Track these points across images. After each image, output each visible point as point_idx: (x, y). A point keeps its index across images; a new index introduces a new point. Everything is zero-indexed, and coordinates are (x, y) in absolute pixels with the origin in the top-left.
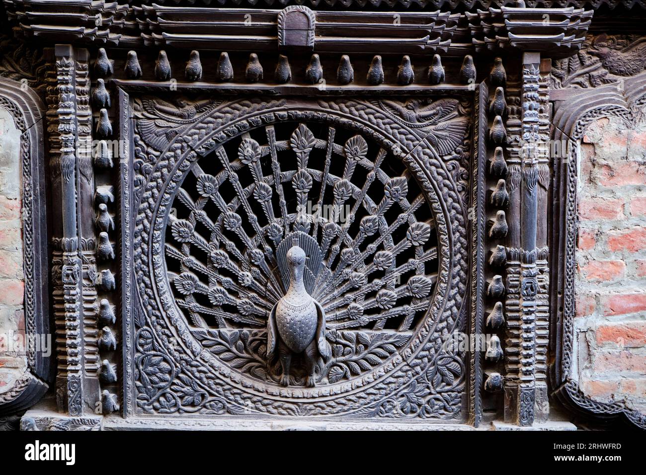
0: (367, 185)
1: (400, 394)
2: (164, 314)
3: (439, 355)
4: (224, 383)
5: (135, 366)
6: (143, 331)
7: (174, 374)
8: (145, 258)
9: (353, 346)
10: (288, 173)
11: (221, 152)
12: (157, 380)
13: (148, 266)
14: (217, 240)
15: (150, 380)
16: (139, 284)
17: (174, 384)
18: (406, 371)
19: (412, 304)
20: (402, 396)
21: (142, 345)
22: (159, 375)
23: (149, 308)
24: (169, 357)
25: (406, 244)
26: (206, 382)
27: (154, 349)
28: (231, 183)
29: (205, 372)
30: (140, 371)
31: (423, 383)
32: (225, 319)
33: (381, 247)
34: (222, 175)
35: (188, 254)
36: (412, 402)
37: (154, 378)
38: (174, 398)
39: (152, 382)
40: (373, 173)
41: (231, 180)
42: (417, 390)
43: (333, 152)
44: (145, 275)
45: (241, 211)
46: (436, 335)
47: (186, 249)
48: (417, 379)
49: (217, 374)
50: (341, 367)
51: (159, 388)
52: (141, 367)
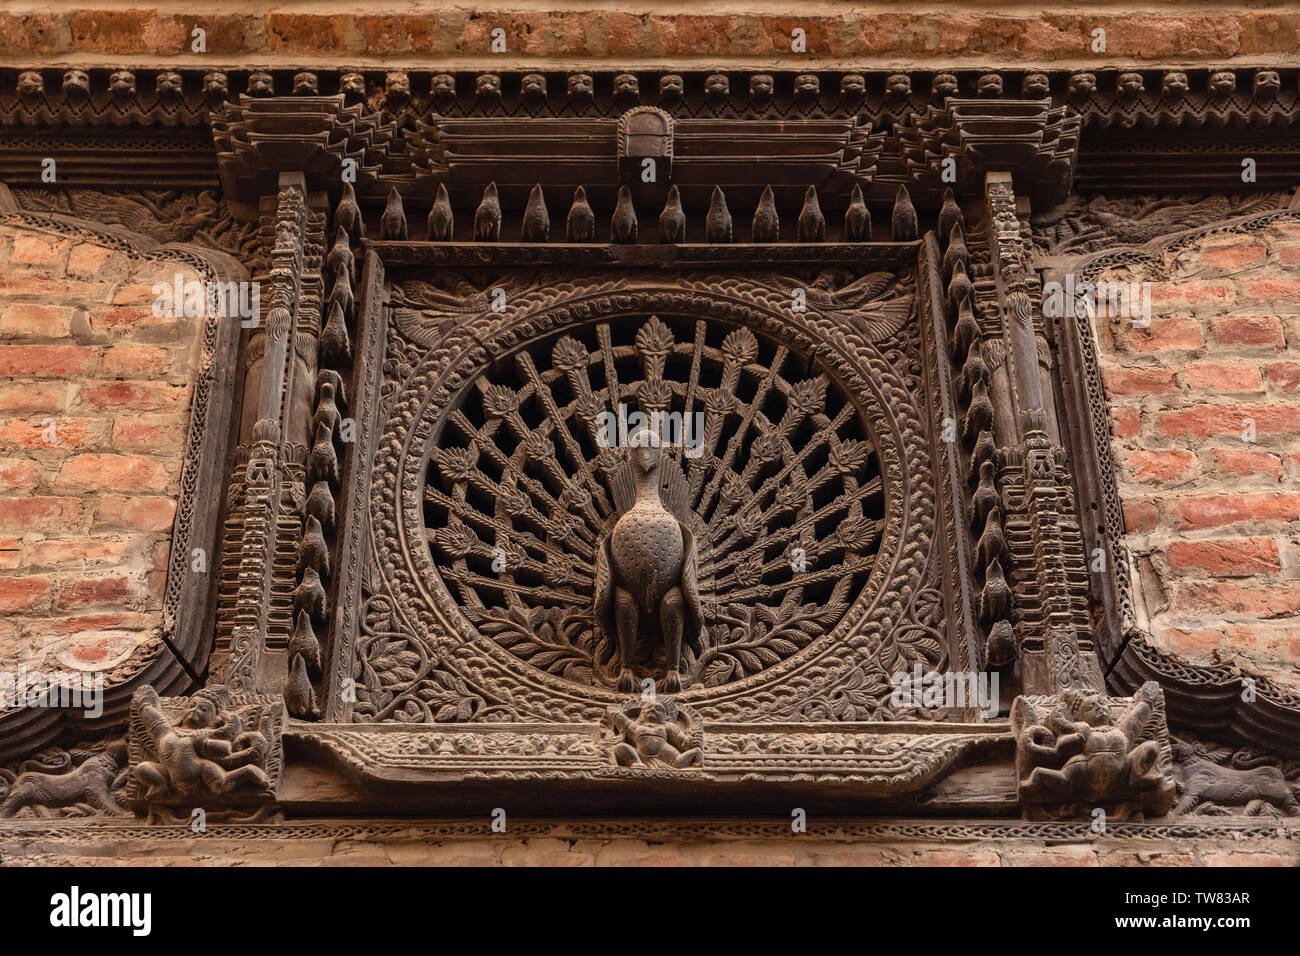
0: (760, 397)
1: (835, 691)
2: (415, 575)
3: (899, 626)
4: (515, 682)
5: (355, 656)
6: (375, 600)
7: (424, 669)
8: (389, 492)
9: (748, 625)
10: (633, 386)
11: (525, 359)
12: (394, 678)
13: (393, 505)
14: (513, 478)
15: (381, 678)
16: (375, 529)
17: (423, 686)
18: (842, 656)
19: (845, 563)
20: (838, 695)
21: (371, 624)
22: (398, 669)
23: (390, 565)
24: (416, 640)
25: (827, 473)
26: (483, 682)
27: (392, 629)
28: (540, 398)
29: (481, 666)
30: (363, 664)
31: (874, 673)
32: (519, 594)
33: (787, 480)
34: (526, 391)
35: (463, 498)
36: (858, 704)
37: (388, 675)
38: (421, 709)
39: (384, 682)
40: (769, 380)
41: (541, 393)
42: (864, 684)
43: (702, 356)
44: (387, 518)
45: (555, 436)
46: (891, 594)
47: (460, 491)
48: (863, 667)
49: (504, 667)
50: (727, 661)
51: (396, 693)
52: (365, 659)
